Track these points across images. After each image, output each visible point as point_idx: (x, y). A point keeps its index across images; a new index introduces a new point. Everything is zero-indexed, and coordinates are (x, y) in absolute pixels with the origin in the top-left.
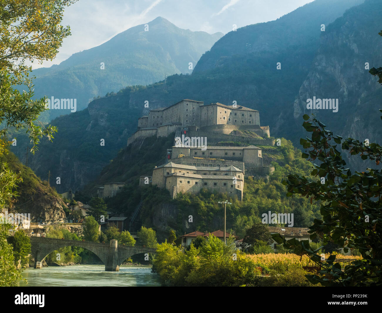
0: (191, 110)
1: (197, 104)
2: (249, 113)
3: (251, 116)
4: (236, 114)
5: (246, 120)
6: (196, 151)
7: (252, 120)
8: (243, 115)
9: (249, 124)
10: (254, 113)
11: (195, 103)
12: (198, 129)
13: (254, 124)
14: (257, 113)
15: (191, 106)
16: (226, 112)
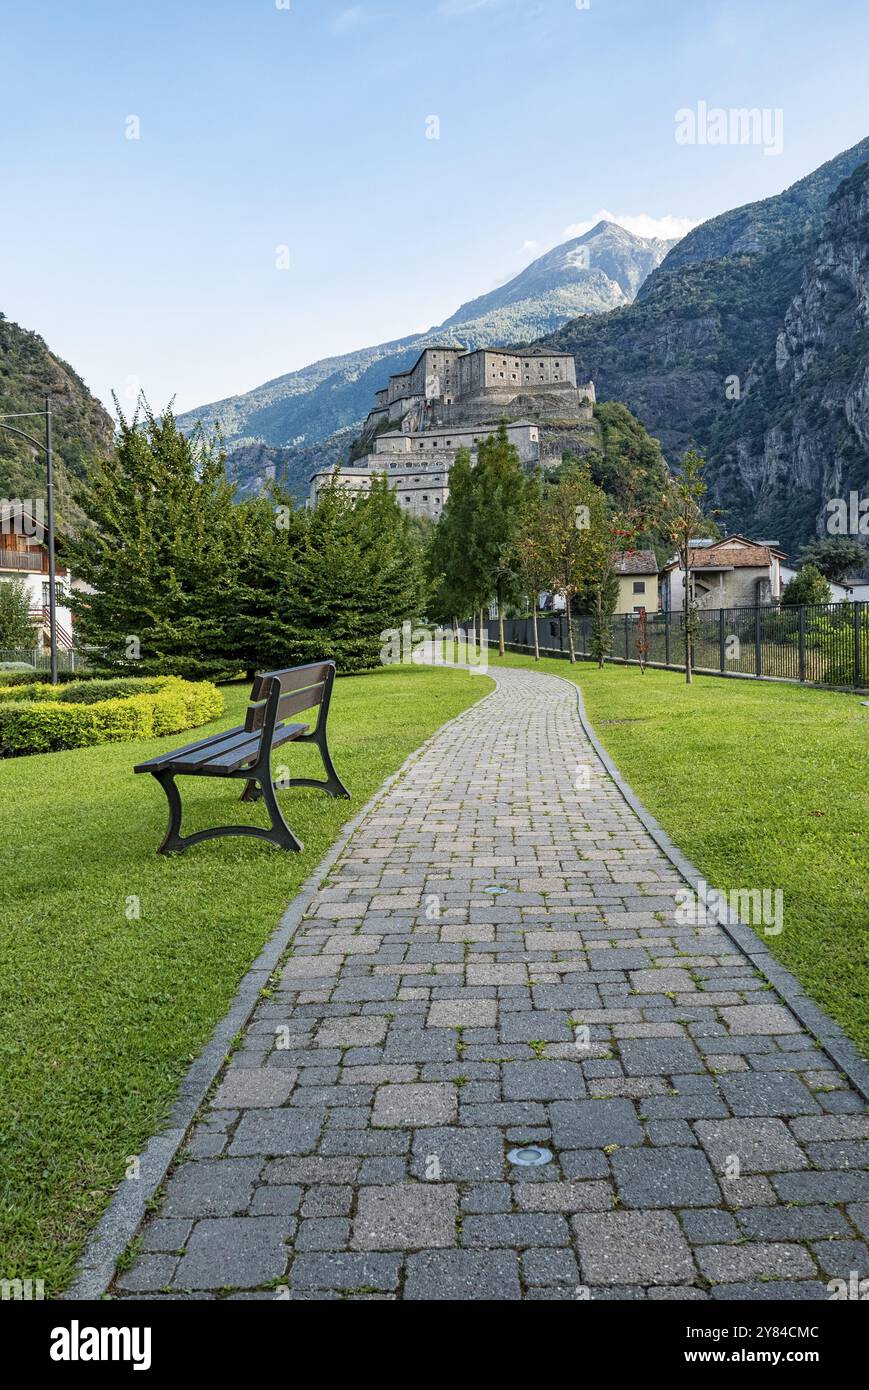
0: (442, 365)
1: (453, 353)
2: (553, 359)
3: (557, 365)
4: (527, 365)
5: (547, 374)
6: (422, 441)
7: (561, 373)
8: (542, 365)
9: (554, 380)
10: (564, 359)
11: (449, 353)
12: (449, 401)
13: (564, 380)
14: (569, 359)
15: (442, 358)
16: (504, 363)
